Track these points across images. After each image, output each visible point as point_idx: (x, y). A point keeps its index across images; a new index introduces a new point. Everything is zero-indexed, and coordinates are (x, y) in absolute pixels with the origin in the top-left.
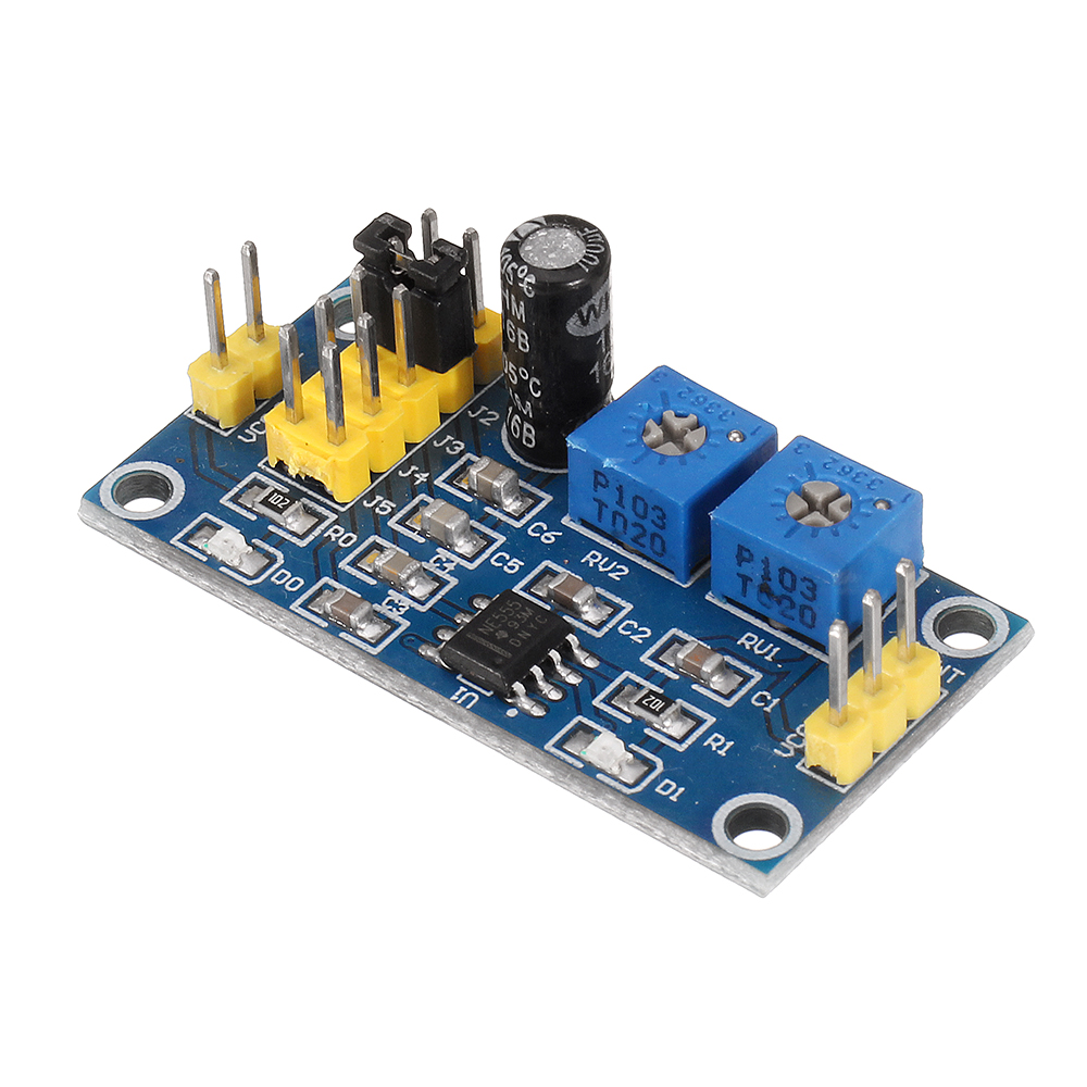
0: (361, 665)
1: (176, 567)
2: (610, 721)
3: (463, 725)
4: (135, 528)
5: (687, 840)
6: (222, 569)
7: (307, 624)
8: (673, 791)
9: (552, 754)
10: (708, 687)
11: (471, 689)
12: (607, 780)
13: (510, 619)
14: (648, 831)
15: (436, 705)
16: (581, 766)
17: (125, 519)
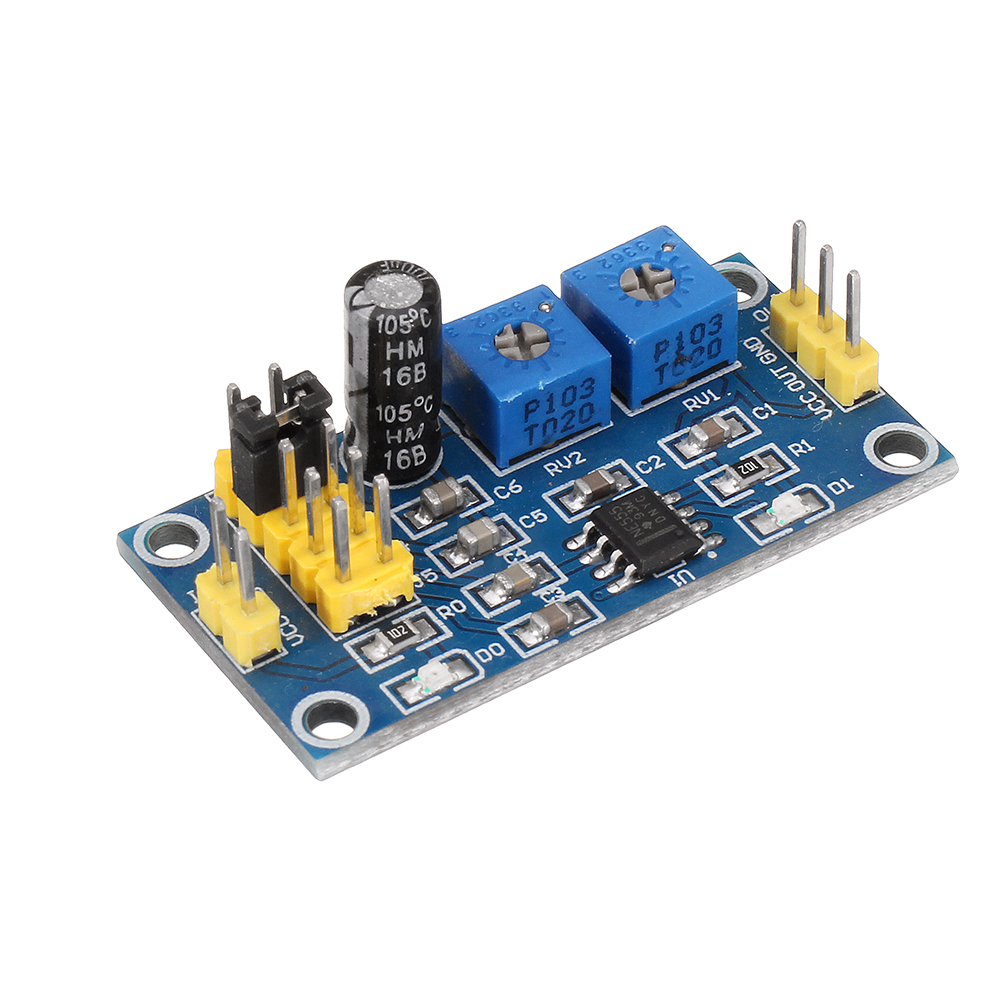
0: (601, 638)
1: (421, 727)
2: (748, 502)
3: (698, 594)
4: (374, 735)
5: (887, 497)
6: (456, 689)
7: (545, 654)
8: (843, 486)
9: (767, 544)
10: (734, 439)
11: (675, 572)
12: (814, 518)
13: (631, 516)
14: (862, 519)
15: (670, 604)
16: (791, 530)
17: (362, 738)
